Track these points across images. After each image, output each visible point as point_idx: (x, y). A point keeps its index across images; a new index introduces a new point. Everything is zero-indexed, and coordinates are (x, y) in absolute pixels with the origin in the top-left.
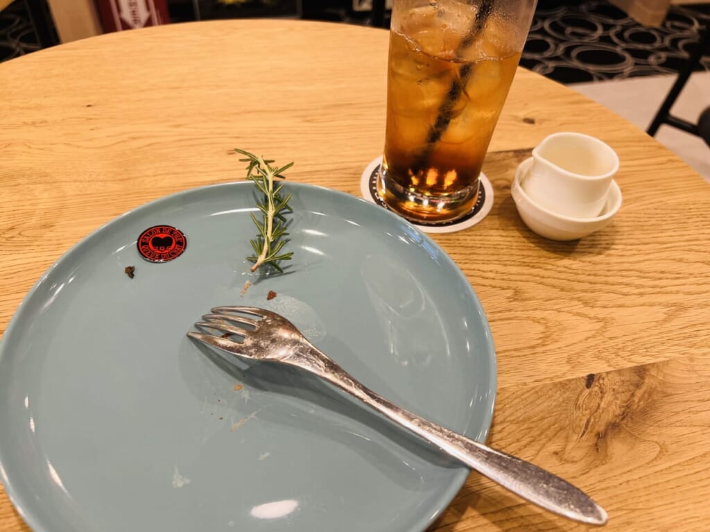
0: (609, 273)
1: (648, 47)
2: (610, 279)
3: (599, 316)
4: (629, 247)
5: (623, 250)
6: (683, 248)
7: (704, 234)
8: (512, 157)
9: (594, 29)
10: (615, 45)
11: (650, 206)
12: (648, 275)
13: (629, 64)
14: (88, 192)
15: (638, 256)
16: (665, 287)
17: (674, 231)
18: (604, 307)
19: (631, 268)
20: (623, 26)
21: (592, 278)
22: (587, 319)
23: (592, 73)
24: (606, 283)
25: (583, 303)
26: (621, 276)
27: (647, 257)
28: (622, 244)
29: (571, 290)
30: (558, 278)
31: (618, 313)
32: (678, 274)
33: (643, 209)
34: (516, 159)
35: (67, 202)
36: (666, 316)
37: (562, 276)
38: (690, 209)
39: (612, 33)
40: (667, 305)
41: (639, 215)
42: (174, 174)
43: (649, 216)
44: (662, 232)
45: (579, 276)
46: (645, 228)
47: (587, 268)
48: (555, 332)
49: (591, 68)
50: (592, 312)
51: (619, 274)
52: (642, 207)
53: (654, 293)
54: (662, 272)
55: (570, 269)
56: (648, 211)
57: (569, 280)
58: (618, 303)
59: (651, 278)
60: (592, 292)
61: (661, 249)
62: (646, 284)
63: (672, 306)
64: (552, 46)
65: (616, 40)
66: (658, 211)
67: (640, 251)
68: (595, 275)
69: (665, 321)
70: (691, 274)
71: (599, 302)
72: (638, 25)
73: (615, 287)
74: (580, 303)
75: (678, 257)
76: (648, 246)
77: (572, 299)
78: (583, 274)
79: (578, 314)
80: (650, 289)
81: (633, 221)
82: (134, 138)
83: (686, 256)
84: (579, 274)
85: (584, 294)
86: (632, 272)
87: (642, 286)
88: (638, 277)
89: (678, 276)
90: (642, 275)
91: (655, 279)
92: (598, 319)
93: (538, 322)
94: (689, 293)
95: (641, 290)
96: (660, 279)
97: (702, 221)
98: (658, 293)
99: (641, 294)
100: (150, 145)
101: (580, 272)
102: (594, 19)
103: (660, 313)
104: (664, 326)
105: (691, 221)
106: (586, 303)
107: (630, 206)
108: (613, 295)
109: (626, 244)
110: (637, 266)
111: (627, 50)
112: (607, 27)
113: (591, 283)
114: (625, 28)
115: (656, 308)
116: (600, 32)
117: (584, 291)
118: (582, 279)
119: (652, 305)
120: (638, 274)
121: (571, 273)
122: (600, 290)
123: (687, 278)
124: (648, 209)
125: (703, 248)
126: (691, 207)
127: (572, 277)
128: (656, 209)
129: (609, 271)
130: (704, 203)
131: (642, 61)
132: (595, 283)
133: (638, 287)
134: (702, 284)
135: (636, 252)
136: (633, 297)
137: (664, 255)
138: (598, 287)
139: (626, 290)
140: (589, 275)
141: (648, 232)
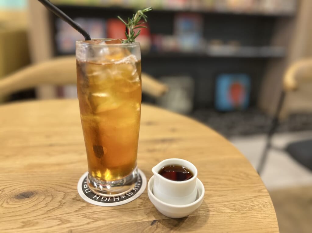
94: (216, 191)
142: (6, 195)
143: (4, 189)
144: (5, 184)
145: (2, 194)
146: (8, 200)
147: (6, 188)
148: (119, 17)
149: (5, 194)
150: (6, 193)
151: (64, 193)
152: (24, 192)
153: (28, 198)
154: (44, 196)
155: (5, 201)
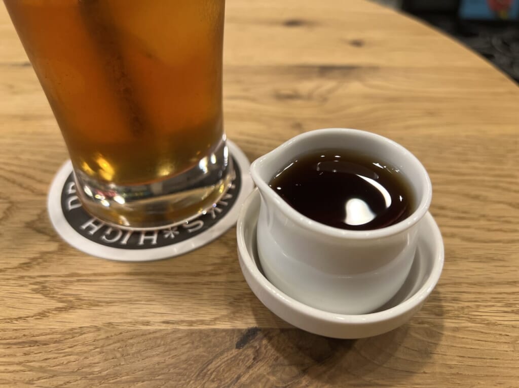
32: (464, 213)
70: (484, 216)
75: (474, 193)
83: (484, 193)
94: (470, 240)
137: (453, 188)
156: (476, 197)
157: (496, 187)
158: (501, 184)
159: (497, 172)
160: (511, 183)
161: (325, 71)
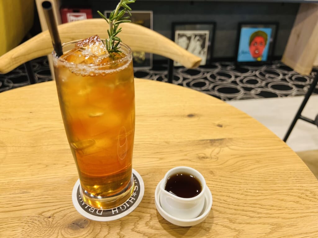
0: (245, 205)
1: (303, 83)
2: (245, 208)
3: (237, 228)
4: (257, 192)
5: (255, 193)
6: (285, 193)
7: (296, 186)
8: (209, 143)
9: (279, 75)
10: (288, 82)
11: (271, 170)
12: (264, 207)
13: (295, 90)
14: (17, 152)
15: (261, 196)
16: (273, 214)
17: (281, 184)
18: (240, 224)
19: (257, 203)
20: (292, 75)
21: (236, 207)
22: (230, 230)
23: (278, 94)
24: (243, 210)
25: (229, 221)
26: (251, 207)
27: (265, 197)
28: (254, 190)
29: (225, 213)
30: (219, 206)
31: (247, 228)
32: (280, 207)
33: (267, 172)
34: (210, 144)
35: (7, 156)
36: (271, 230)
37: (221, 205)
38: (291, 173)
39: (287, 77)
40: (272, 224)
41: (265, 175)
42: (56, 145)
43: (270, 175)
44: (275, 184)
45: (230, 206)
46: (267, 182)
47: (234, 202)
48: (213, 236)
49: (277, 92)
50: (233, 226)
51: (250, 205)
52: (266, 171)
53: (266, 217)
54: (272, 206)
55: (226, 201)
56: (270, 173)
57: (224, 208)
58: (248, 222)
59: (266, 209)
60: (235, 215)
61: (273, 193)
62: (263, 212)
63: (275, 225)
64: (260, 82)
65: (288, 80)
66: (275, 173)
67: (263, 194)
68: (238, 206)
69: (270, 233)
70: (287, 208)
71: (238, 221)
72: (299, 74)
73: (247, 212)
74: (228, 220)
75: (281, 198)
76: (267, 191)
77: (224, 218)
78: (233, 205)
79: (226, 227)
80: (265, 215)
81: (262, 178)
82: (45, 128)
83: (285, 198)
84: (230, 205)
85: (231, 215)
86: (257, 205)
87: (261, 213)
88: (259, 208)
89: (280, 208)
90: (261, 207)
91: (268, 210)
92: (236, 230)
93: (205, 230)
94: (284, 218)
95: (259, 215)
96: (270, 209)
97: (296, 179)
98: (269, 217)
99: (260, 217)
100: (51, 131)
101: (231, 203)
102: (278, 71)
103: (268, 228)
104: (269, 236)
105: (291, 179)
106: (231, 221)
107: (261, 170)
108: (245, 217)
109: (256, 190)
110: (259, 202)
111: (294, 85)
112: (284, 75)
113: (235, 210)
114: (293, 75)
115: (266, 226)
116: (281, 76)
117: (231, 214)
118: (232, 208)
119: (264, 224)
120: (260, 206)
121: (226, 204)
122: (239, 214)
123: (284, 210)
124: (269, 172)
125: (295, 194)
126: (292, 172)
127: (226, 206)
128: (274, 172)
129: (245, 204)
130: (298, 170)
131: (301, 89)
132: (238, 210)
133: (258, 213)
134: (291, 214)
135: (260, 194)
136: (256, 219)
137: (274, 197)
138: (239, 212)
139: (252, 214)
140: (235, 205)
141: (268, 184)
142: (59, 224)
143: (55, 215)
144: (54, 208)
145: (53, 223)
146: (62, 232)
147: (56, 213)
148: (98, 11)
149: (57, 223)
150: (58, 221)
151: (121, 222)
152: (77, 220)
153: (83, 228)
154: (100, 225)
155: (60, 234)
156: (282, 200)
157: (288, 195)
158: (290, 193)
159: (287, 188)
160: (293, 192)
161: (213, 142)
